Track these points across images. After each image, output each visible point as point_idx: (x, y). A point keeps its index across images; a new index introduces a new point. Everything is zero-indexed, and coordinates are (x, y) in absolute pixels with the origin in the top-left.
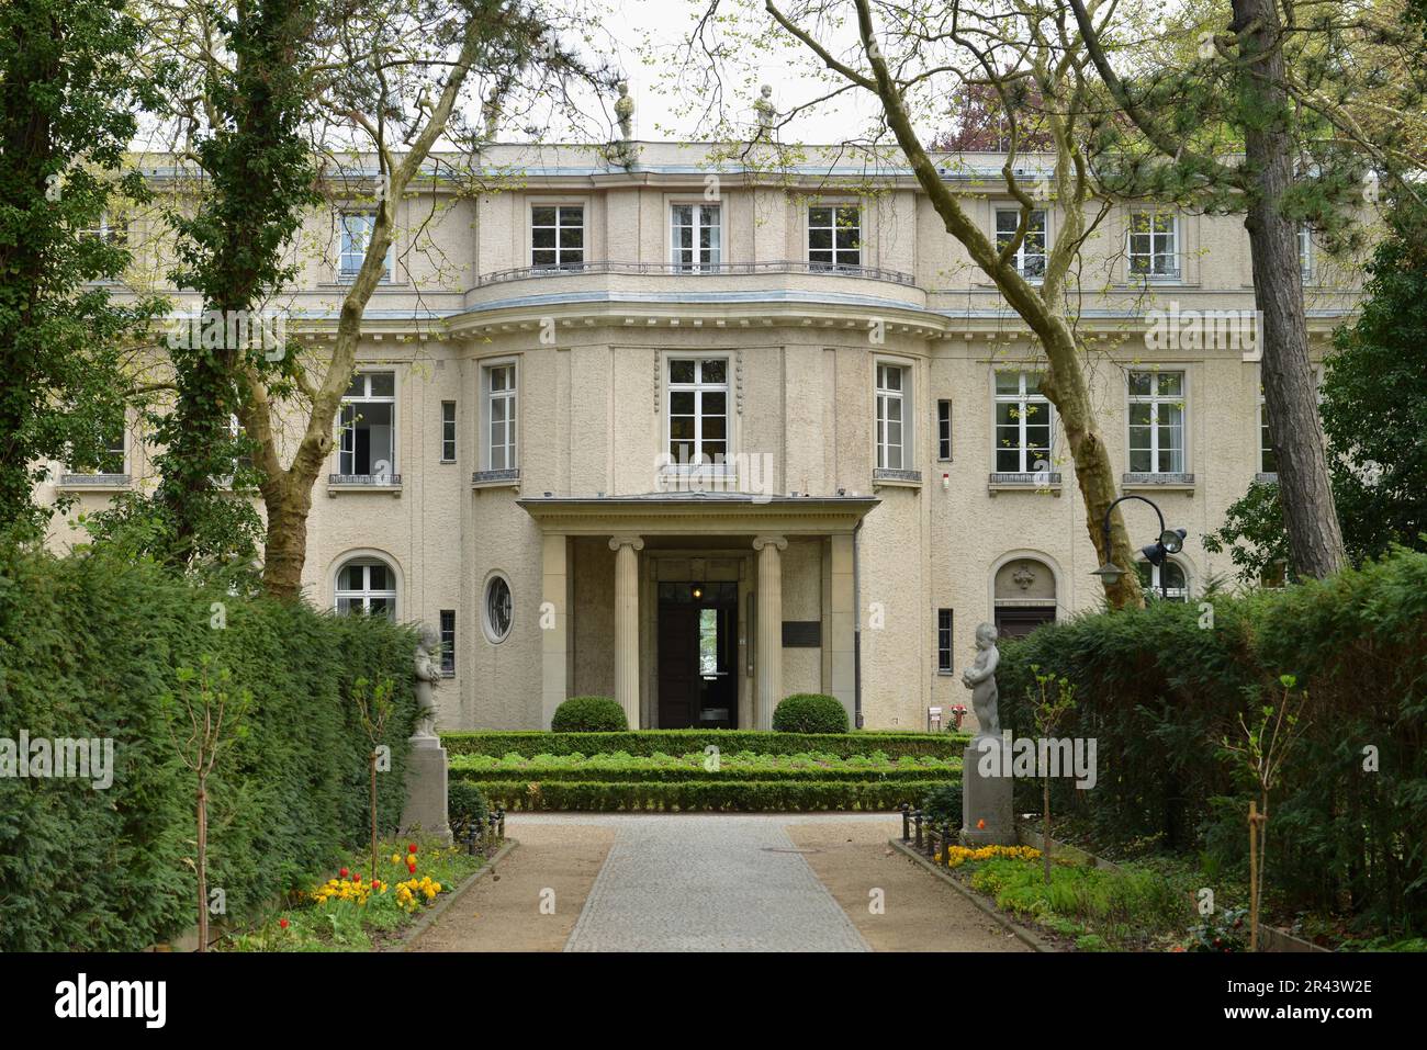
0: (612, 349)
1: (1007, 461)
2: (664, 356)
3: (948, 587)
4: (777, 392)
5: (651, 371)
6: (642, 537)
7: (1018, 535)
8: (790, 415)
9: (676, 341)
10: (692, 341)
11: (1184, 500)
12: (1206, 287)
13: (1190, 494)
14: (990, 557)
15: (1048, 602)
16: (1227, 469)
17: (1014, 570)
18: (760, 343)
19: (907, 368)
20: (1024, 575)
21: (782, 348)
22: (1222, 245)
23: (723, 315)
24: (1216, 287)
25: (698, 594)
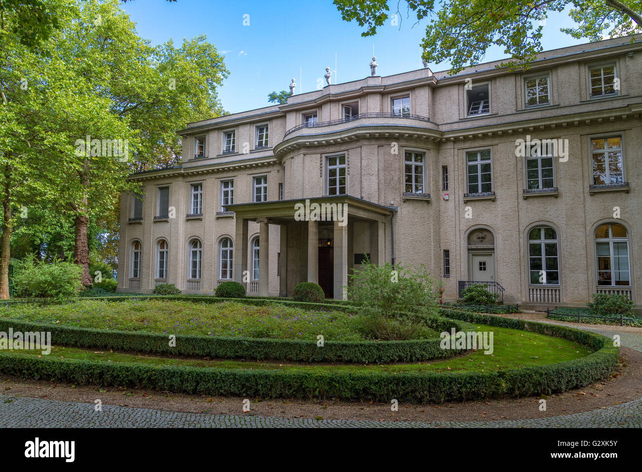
0: (305, 155)
1: (473, 189)
2: (324, 156)
3: (447, 241)
4: (360, 164)
5: (319, 162)
6: (266, 218)
7: (476, 218)
8: (363, 172)
9: (327, 150)
10: (332, 149)
11: (553, 200)
12: (562, 105)
13: (556, 197)
14: (465, 228)
15: (491, 246)
16: (574, 184)
17: (476, 234)
18: (354, 146)
19: (425, 153)
20: (481, 235)
21: (361, 147)
22: (569, 86)
23: (339, 137)
24: (566, 104)
25: (329, 243)
